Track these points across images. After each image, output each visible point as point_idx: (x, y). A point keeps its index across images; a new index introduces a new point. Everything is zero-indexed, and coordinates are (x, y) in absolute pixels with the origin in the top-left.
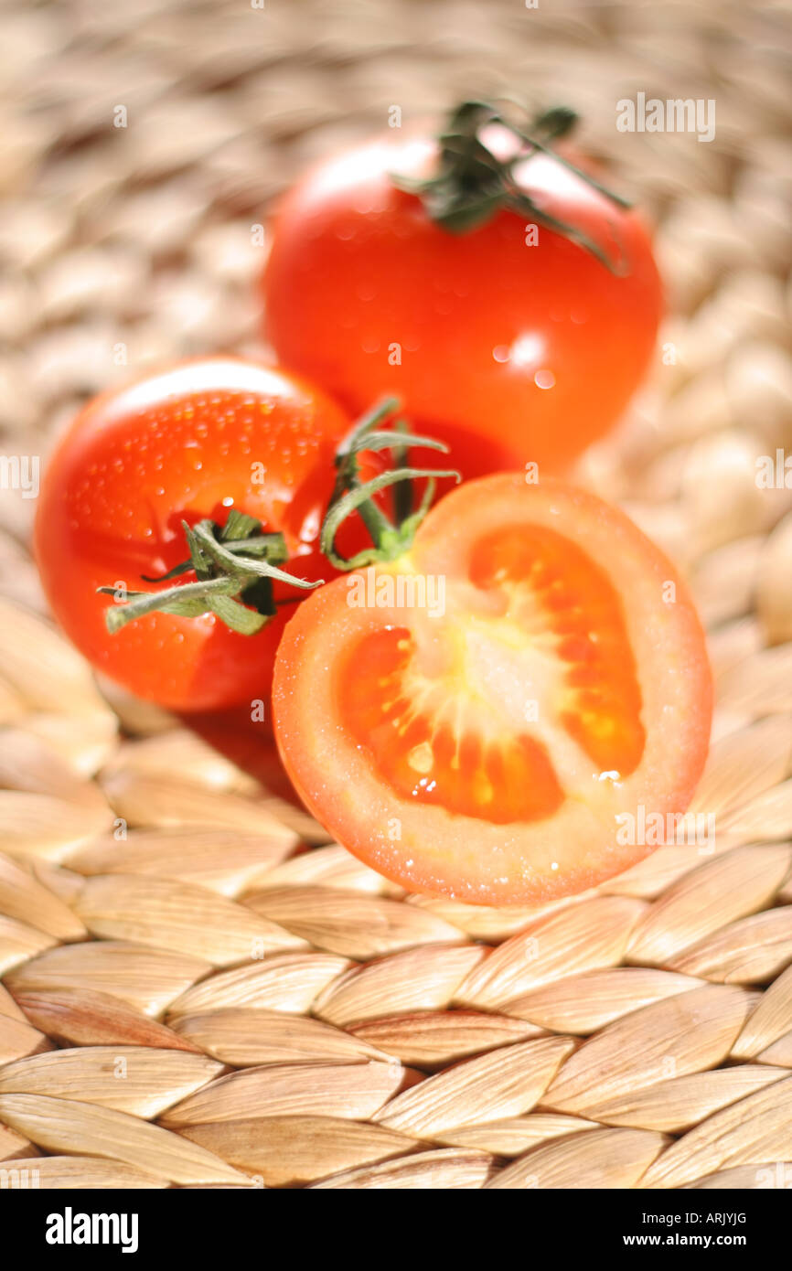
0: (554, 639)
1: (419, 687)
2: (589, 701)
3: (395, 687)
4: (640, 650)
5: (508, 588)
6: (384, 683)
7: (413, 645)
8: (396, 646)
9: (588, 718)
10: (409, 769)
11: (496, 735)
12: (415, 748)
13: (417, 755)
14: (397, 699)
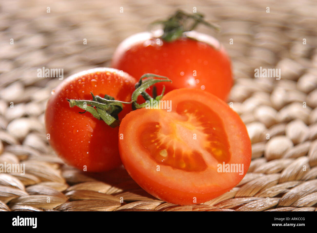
0: (202, 128)
1: (162, 137)
2: (213, 145)
3: (155, 137)
4: (228, 134)
5: (188, 114)
6: (152, 136)
7: (160, 127)
8: (155, 126)
9: (213, 149)
10: (160, 156)
11: (186, 150)
12: (162, 151)
13: (162, 152)
14: (156, 139)
